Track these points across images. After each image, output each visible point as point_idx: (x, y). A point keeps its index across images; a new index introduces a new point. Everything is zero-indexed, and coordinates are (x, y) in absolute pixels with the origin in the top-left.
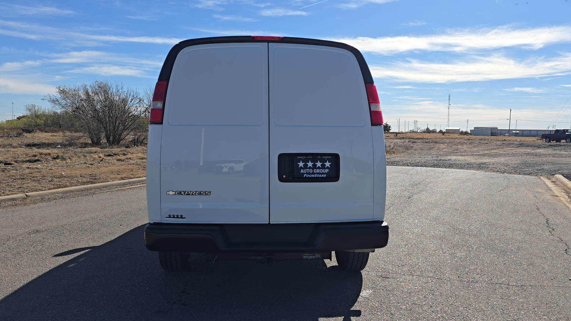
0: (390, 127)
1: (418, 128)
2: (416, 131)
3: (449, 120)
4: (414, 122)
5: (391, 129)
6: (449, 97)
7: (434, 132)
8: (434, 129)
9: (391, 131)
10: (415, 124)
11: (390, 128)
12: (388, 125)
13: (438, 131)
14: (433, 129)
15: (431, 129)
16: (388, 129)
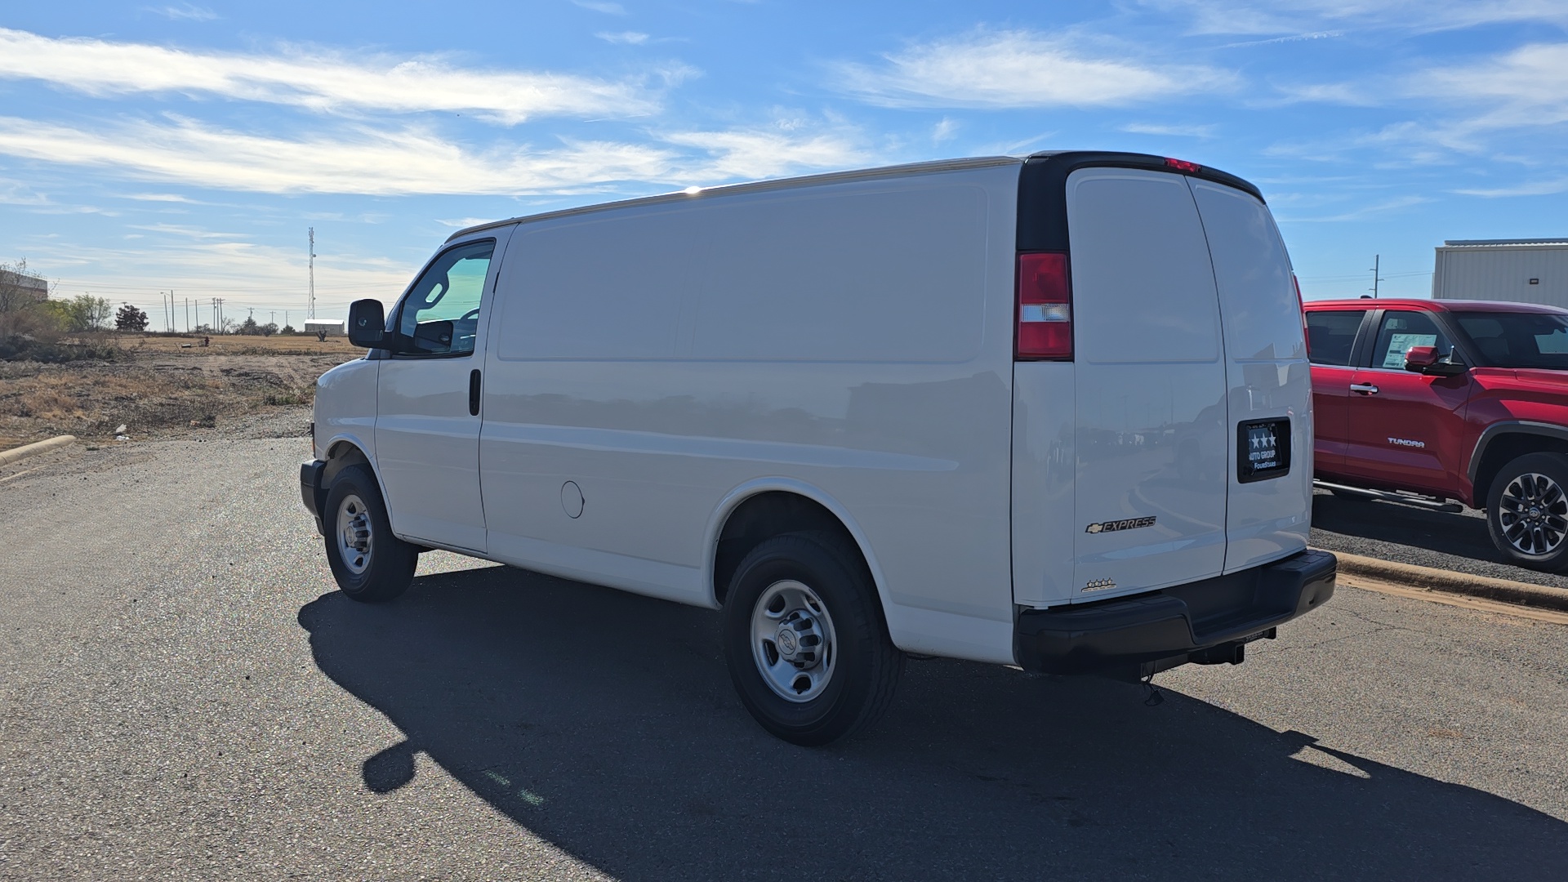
0: (143, 316)
1: (227, 321)
2: (220, 329)
3: (314, 299)
4: (214, 303)
5: (148, 323)
6: (311, 234)
7: (269, 331)
8: (270, 325)
9: (146, 329)
10: (215, 307)
11: (145, 321)
12: (136, 309)
13: (281, 327)
14: (268, 323)
15: (260, 322)
16: (139, 323)
